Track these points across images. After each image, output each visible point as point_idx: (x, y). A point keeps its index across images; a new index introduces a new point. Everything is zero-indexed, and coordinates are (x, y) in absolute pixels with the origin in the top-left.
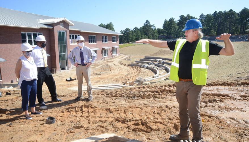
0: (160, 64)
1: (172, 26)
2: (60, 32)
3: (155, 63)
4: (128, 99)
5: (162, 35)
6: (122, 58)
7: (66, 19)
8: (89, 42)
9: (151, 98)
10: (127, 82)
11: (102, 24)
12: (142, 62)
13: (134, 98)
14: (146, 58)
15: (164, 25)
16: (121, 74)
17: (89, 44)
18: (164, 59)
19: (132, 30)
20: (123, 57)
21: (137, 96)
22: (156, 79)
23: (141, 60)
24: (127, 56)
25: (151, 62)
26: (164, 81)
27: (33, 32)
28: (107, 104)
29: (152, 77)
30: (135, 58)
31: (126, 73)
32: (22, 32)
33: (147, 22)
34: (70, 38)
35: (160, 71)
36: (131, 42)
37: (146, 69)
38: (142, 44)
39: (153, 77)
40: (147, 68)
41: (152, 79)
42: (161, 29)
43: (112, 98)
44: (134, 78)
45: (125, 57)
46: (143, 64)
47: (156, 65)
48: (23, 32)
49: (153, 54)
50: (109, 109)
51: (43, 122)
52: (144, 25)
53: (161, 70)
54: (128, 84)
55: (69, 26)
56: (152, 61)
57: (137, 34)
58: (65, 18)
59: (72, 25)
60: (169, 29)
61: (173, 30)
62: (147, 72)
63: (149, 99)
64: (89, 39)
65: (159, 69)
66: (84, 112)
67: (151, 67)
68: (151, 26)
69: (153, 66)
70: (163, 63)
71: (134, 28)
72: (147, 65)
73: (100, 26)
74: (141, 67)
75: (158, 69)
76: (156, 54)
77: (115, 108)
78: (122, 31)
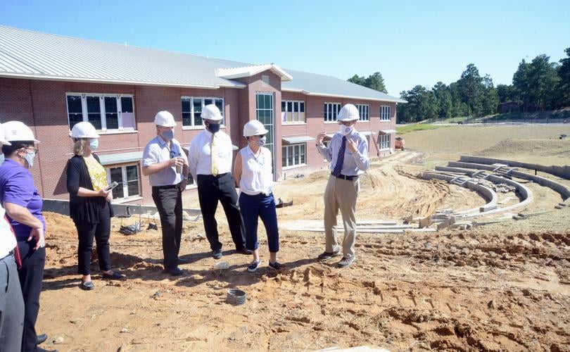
0: (502, 177)
1: (543, 76)
2: (261, 96)
3: (488, 173)
4: (421, 262)
5: (510, 101)
6: (403, 160)
7: (274, 66)
8: (326, 120)
9: (481, 265)
10: (414, 219)
11: (356, 76)
12: (453, 171)
13: (435, 260)
14: (463, 159)
15: (518, 77)
16: (399, 198)
17: (325, 122)
18: (512, 164)
19: (430, 90)
20: (404, 156)
21: (444, 258)
22: (489, 214)
23: (451, 164)
24: (415, 154)
25: (477, 171)
26: (513, 222)
27: (205, 96)
28: (368, 270)
29: (478, 209)
30: (436, 159)
31: (412, 196)
32: (182, 97)
33: (472, 69)
34: (283, 110)
35: (500, 194)
36: (426, 119)
37: (463, 188)
38: (453, 124)
39: (482, 210)
40: (466, 186)
41: (478, 213)
42: (508, 85)
43: (379, 257)
44: (432, 208)
45: (410, 157)
46: (456, 176)
47: (489, 179)
48: (185, 98)
49: (483, 152)
50: (372, 285)
51: (220, 298)
52: (462, 77)
53: (504, 192)
54: (414, 223)
55: (282, 83)
56: (479, 168)
57: (443, 100)
58: (272, 64)
59: (288, 80)
60: (532, 87)
61: (542, 89)
62: (466, 196)
63: (476, 267)
64: (326, 111)
65: (497, 189)
66: (312, 284)
67: (475, 183)
68: (481, 79)
69: (483, 181)
70: (511, 174)
71: (436, 86)
72: (467, 179)
73: (351, 80)
74: (449, 183)
75: (494, 189)
76: (492, 150)
77: (386, 284)
78: (404, 92)
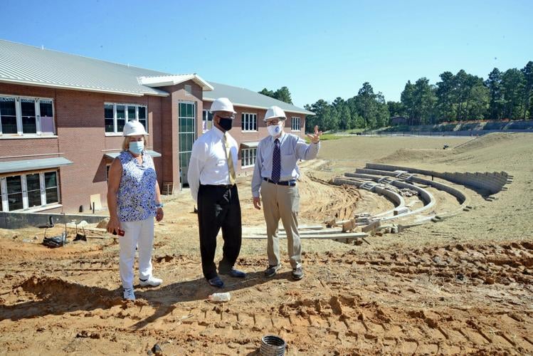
0: (404, 183)
1: (424, 96)
2: (183, 105)
3: (392, 179)
5: (398, 116)
6: (313, 167)
7: (196, 76)
8: (243, 129)
10: (336, 223)
11: (265, 90)
12: (361, 177)
14: (368, 166)
15: (404, 95)
16: (316, 202)
17: (243, 131)
18: (411, 171)
19: (331, 104)
20: (313, 164)
22: (403, 217)
23: (358, 171)
24: (322, 162)
25: (383, 177)
27: (129, 103)
29: (392, 211)
30: (343, 166)
31: (327, 201)
32: (105, 103)
33: (367, 86)
34: (204, 119)
35: (406, 198)
36: (329, 130)
37: (371, 193)
38: (353, 135)
39: (396, 213)
40: (374, 190)
42: (396, 102)
44: (349, 212)
45: (318, 164)
46: (364, 182)
47: (393, 184)
48: (108, 104)
49: (382, 160)
52: (359, 93)
53: (409, 196)
54: (337, 226)
55: (203, 93)
56: (383, 175)
57: (343, 113)
58: (195, 74)
59: (210, 90)
60: (416, 104)
61: (424, 106)
62: (376, 200)
64: (243, 121)
65: (403, 193)
67: (383, 188)
68: (375, 96)
69: (388, 186)
70: (411, 180)
71: (335, 101)
72: (374, 184)
73: (261, 93)
74: (358, 188)
75: (400, 193)
76: (389, 158)
78: (308, 105)
